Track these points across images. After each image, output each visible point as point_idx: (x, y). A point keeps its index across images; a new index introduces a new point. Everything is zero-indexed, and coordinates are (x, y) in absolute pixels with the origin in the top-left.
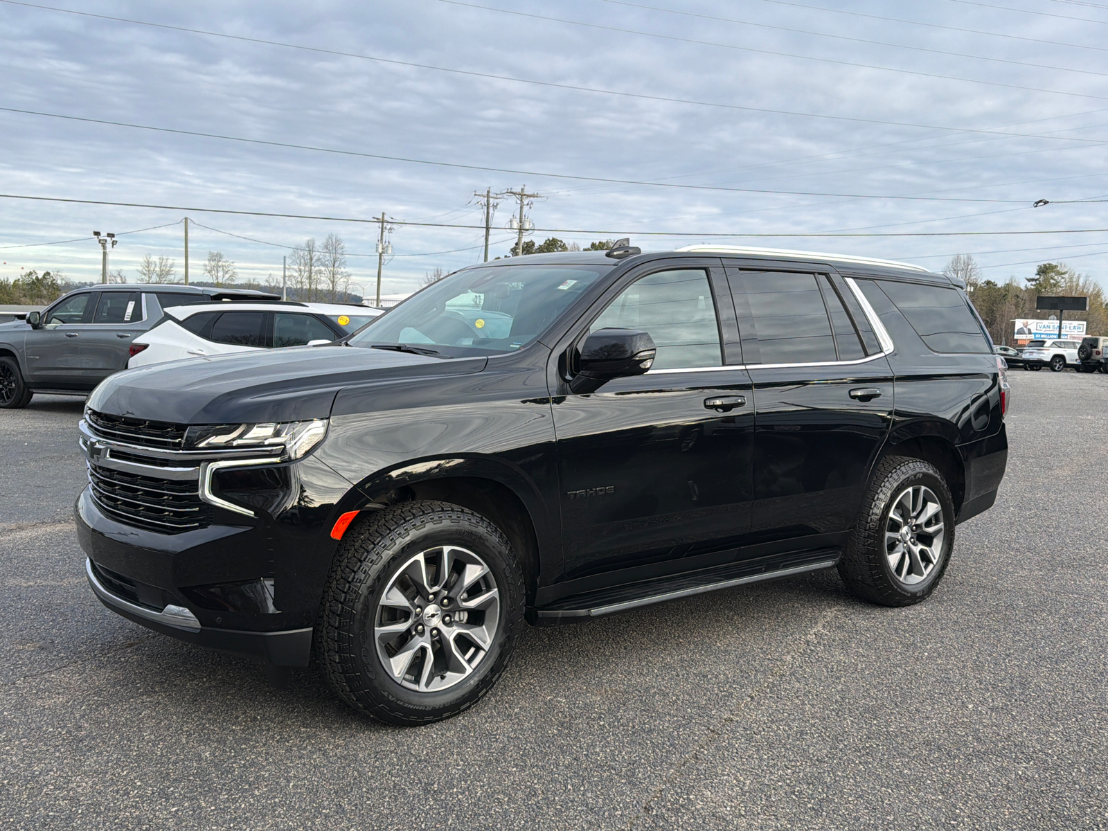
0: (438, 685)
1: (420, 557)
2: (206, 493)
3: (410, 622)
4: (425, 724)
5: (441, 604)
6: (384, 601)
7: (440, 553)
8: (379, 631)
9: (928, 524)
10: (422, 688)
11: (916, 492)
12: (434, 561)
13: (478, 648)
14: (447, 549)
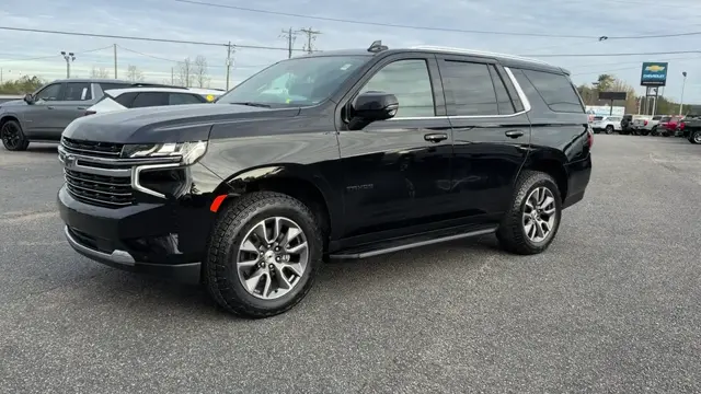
0: (273, 296)
1: (263, 223)
2: (136, 184)
3: (257, 260)
4: (266, 317)
5: (275, 250)
6: (242, 248)
7: (274, 221)
8: (239, 264)
9: (547, 209)
10: (264, 297)
11: (541, 190)
12: (270, 225)
13: (296, 275)
14: (278, 219)
